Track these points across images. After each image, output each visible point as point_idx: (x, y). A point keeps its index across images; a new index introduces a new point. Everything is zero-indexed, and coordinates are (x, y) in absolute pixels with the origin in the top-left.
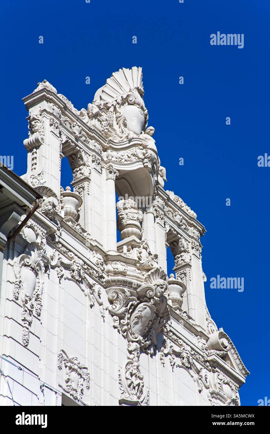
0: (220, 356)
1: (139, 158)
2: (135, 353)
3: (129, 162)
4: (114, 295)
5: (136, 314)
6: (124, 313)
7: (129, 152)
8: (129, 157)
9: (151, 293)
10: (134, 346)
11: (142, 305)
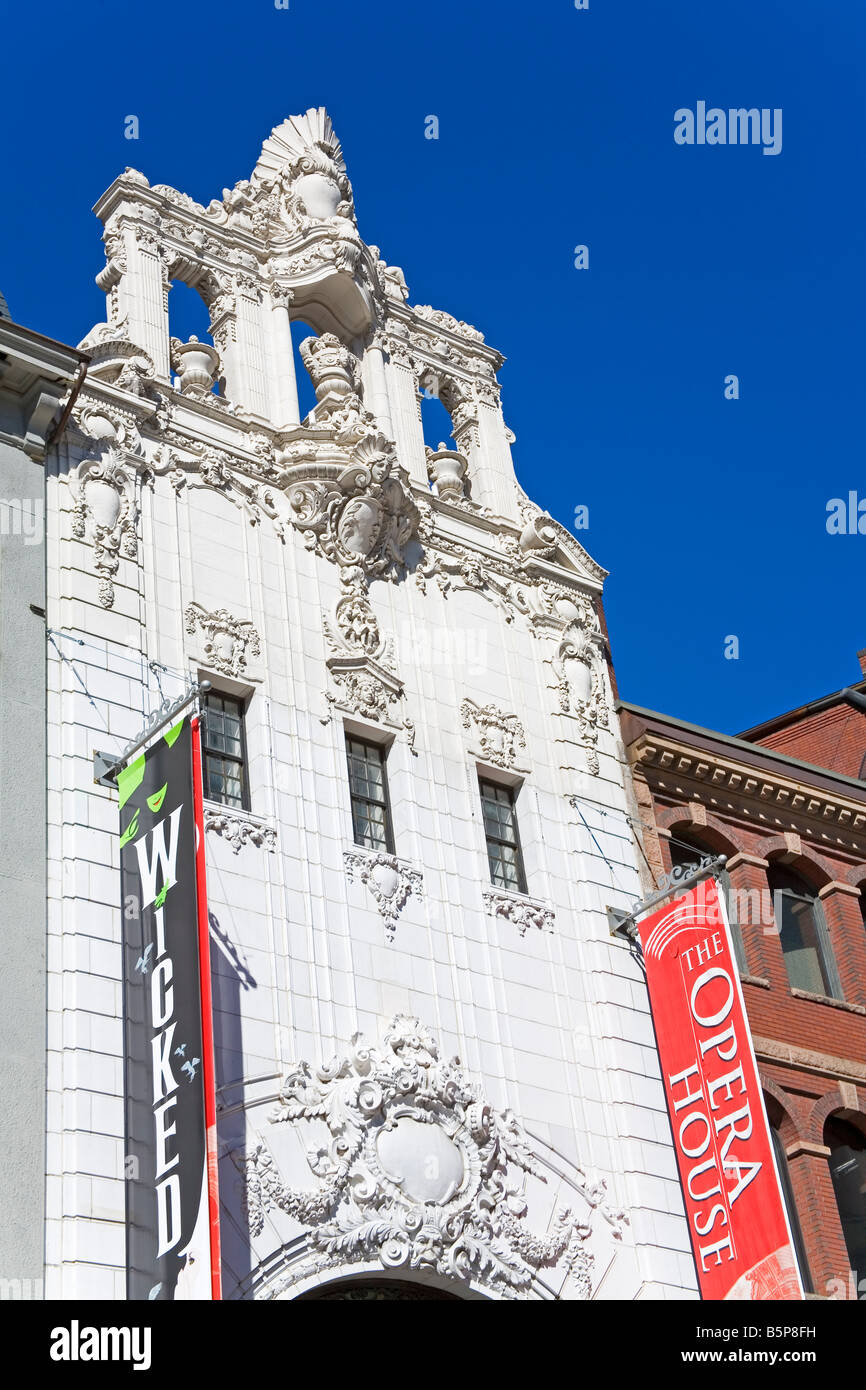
0: (544, 557)
1: (325, 259)
2: (357, 584)
3: (308, 271)
4: (298, 496)
5: (345, 518)
6: (322, 522)
7: (306, 253)
8: (307, 262)
9: (363, 479)
10: (351, 572)
11: (352, 502)
